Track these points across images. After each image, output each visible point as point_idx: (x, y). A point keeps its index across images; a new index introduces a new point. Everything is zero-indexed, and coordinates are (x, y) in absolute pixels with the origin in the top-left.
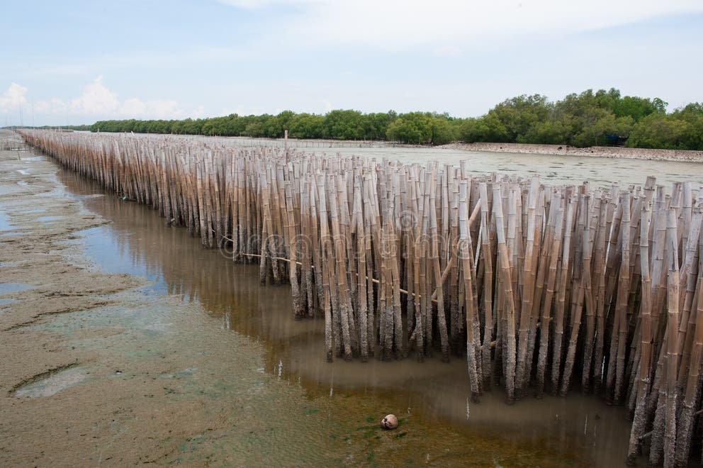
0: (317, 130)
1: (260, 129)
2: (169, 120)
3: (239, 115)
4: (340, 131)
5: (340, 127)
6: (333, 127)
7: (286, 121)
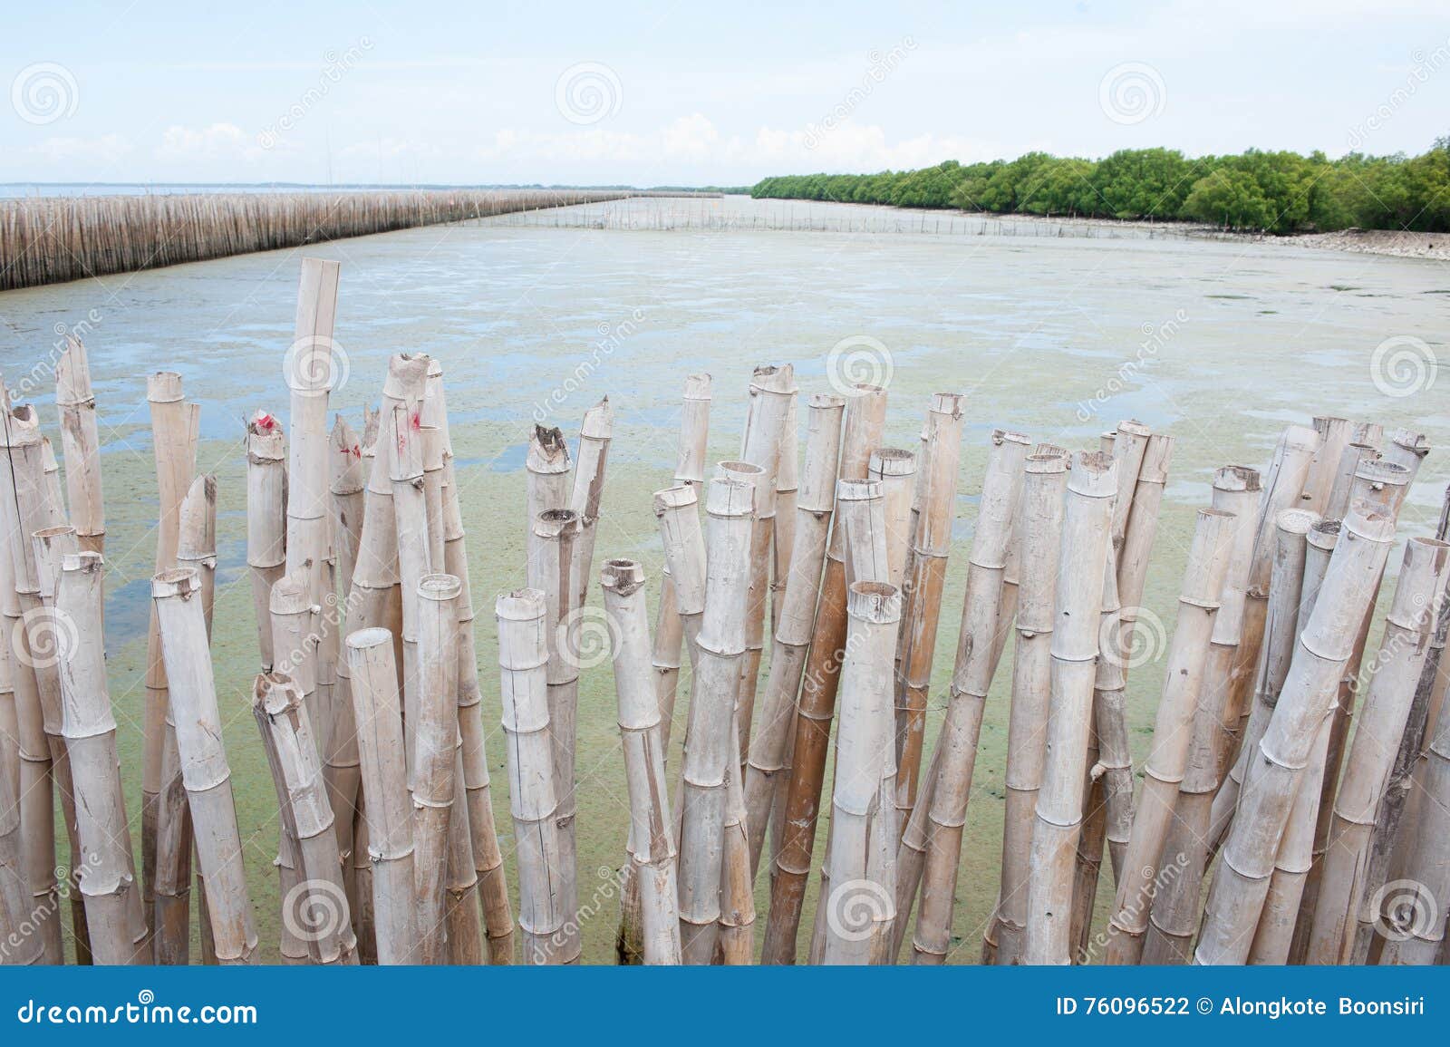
0: (1071, 196)
1: (980, 193)
2: (859, 175)
3: (961, 164)
4: (1120, 199)
5: (1120, 190)
6: (1106, 189)
7: (1025, 174)
